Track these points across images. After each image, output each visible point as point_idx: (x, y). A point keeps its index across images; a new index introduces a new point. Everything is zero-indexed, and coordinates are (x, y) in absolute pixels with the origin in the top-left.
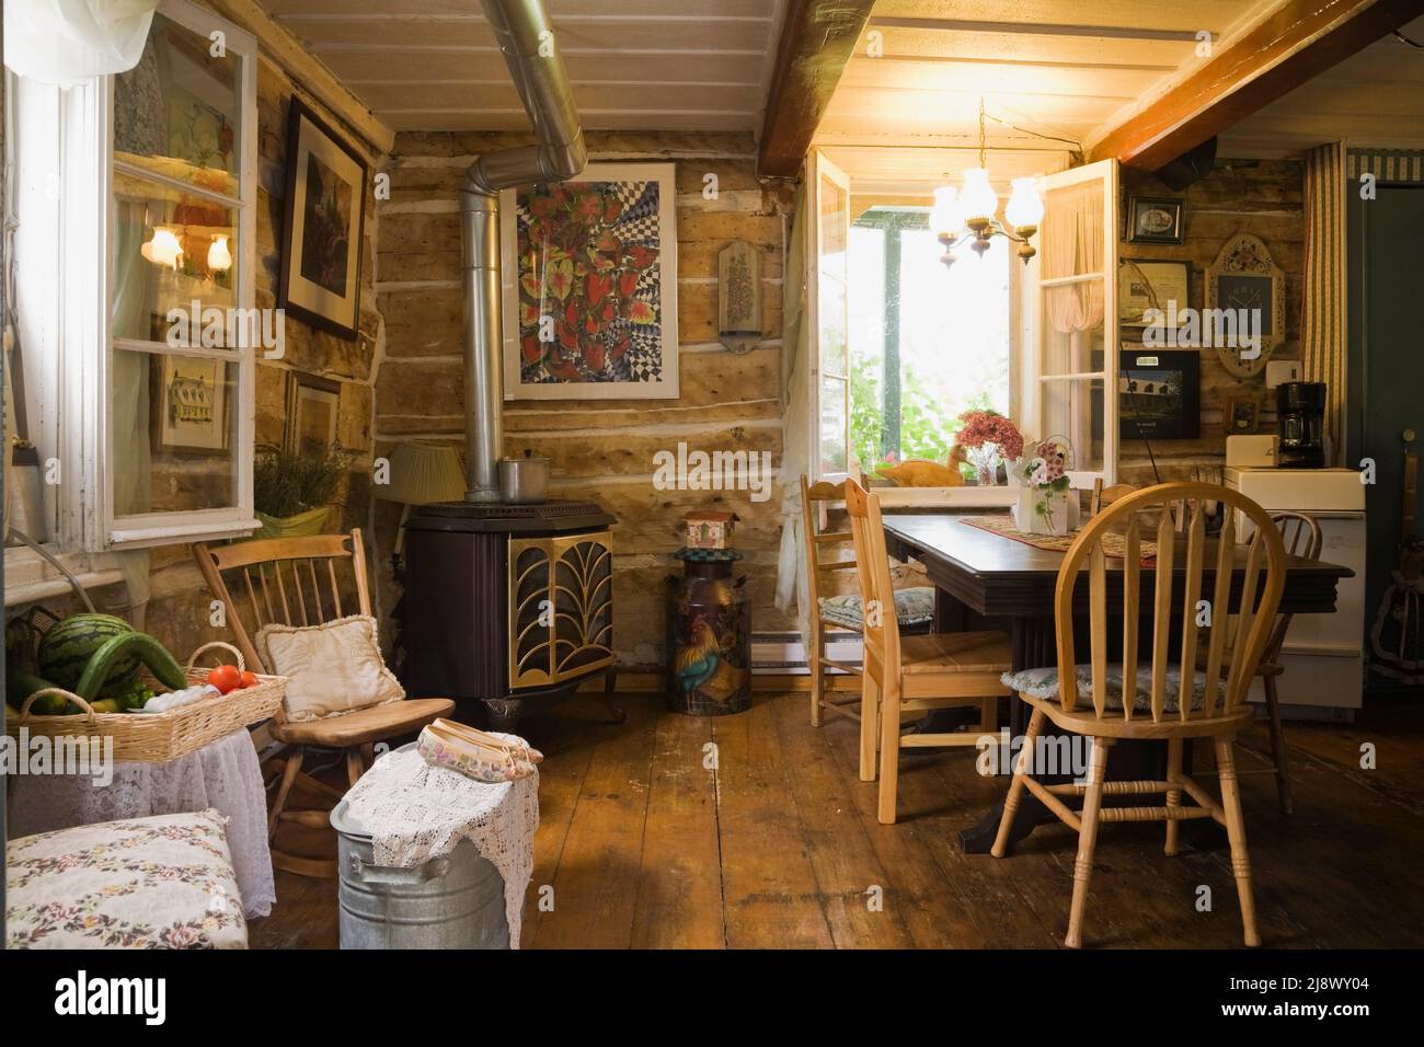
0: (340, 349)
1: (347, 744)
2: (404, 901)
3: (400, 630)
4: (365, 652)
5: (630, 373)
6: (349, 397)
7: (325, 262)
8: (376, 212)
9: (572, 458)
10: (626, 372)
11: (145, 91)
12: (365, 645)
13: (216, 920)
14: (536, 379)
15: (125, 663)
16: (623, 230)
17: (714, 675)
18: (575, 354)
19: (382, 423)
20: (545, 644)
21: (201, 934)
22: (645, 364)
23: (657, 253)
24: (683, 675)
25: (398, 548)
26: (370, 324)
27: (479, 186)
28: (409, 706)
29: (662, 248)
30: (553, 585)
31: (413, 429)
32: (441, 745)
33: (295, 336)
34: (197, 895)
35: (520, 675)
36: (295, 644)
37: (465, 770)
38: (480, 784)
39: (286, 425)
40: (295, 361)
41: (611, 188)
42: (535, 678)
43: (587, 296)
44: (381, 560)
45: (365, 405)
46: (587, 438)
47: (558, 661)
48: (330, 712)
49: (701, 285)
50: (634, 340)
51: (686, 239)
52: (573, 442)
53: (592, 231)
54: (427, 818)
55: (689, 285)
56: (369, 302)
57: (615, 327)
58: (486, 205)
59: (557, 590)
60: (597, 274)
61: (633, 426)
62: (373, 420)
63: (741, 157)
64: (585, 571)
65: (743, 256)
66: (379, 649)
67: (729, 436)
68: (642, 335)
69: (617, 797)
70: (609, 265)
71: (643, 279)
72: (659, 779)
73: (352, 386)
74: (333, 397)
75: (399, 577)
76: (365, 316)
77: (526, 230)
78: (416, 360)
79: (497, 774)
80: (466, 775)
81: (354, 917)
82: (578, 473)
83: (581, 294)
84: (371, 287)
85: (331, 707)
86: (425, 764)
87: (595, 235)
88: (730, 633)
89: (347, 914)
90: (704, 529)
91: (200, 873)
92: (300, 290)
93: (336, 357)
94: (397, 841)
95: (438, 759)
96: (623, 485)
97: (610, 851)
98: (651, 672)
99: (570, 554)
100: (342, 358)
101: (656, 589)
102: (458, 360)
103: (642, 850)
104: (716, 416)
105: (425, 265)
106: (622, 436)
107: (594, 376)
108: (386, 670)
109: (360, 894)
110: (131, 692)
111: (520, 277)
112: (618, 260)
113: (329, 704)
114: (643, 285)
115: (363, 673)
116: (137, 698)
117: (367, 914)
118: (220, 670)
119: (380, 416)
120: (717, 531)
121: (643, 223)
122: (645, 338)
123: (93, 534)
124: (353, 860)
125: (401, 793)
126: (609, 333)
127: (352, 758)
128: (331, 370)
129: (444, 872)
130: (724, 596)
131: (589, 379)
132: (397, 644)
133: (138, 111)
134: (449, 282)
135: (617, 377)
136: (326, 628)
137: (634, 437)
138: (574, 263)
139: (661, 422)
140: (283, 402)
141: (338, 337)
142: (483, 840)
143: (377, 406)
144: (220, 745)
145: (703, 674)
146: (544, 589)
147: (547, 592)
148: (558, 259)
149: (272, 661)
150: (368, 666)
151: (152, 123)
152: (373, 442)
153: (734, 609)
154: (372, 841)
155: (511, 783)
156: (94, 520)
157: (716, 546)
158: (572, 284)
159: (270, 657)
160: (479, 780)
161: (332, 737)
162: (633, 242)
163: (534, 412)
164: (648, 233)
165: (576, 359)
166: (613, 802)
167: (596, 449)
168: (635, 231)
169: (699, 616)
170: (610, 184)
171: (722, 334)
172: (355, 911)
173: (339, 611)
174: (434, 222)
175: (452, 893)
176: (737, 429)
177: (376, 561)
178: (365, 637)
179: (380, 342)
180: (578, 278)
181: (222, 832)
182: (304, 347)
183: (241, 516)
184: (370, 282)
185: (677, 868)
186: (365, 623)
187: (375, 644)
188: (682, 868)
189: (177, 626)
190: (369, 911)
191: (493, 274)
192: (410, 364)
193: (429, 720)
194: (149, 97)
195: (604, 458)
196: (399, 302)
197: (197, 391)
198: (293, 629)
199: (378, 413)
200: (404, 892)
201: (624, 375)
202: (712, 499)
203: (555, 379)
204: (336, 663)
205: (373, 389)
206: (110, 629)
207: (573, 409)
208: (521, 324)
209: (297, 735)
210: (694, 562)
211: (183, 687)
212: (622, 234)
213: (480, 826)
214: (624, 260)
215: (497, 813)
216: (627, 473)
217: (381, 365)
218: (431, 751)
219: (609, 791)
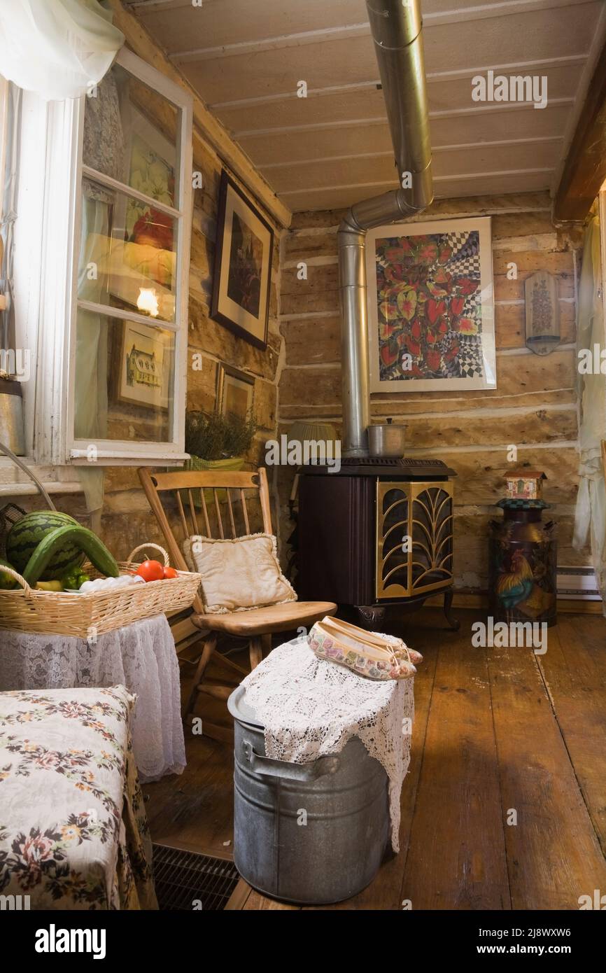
0: (254, 354)
1: (249, 634)
2: (292, 794)
3: (294, 553)
4: (266, 562)
5: (459, 371)
6: (260, 390)
7: (244, 290)
8: (279, 268)
9: (417, 434)
10: (456, 371)
11: (109, 120)
12: (267, 557)
13: (79, 830)
14: (391, 378)
15: (69, 551)
16: (453, 267)
17: (528, 597)
18: (419, 359)
19: (282, 410)
20: (404, 565)
21: (58, 848)
22: (470, 364)
23: (478, 282)
24: (503, 596)
25: (293, 497)
26: (275, 342)
27: (352, 227)
28: (299, 606)
29: (482, 279)
30: (410, 521)
31: (305, 415)
32: (329, 641)
33: (223, 338)
34: (69, 791)
35: (384, 589)
36: (214, 552)
37: (352, 666)
38: (367, 681)
39: (216, 401)
40: (222, 356)
41: (443, 238)
42: (396, 591)
43: (427, 317)
44: (281, 506)
45: (272, 398)
46: (427, 420)
47: (414, 578)
48: (239, 607)
49: (511, 306)
50: (462, 347)
51: (500, 272)
52: (418, 422)
53: (430, 270)
54: (318, 713)
55: (503, 306)
56: (275, 328)
57: (448, 338)
58: (356, 240)
59: (414, 523)
60: (435, 300)
61: (461, 410)
62: (277, 409)
63: (541, 209)
64: (434, 510)
65: (543, 282)
66: (277, 560)
67: (535, 417)
68: (468, 343)
69: (464, 691)
70: (442, 293)
71: (468, 302)
72: (496, 678)
73: (263, 383)
74: (249, 388)
75: (293, 517)
76: (272, 335)
77: (382, 272)
78: (306, 367)
79: (382, 672)
80: (353, 671)
81: (245, 801)
82: (421, 445)
83: (423, 315)
84: (276, 318)
85: (240, 604)
86: (315, 658)
87: (433, 271)
88: (542, 565)
89: (240, 797)
90: (520, 484)
91: (81, 762)
92: (227, 307)
93: (252, 359)
94: (288, 735)
95: (326, 654)
96: (455, 454)
97: (468, 742)
98: (475, 593)
99: (423, 496)
100: (256, 361)
101: (479, 532)
102: (339, 366)
103: (496, 743)
104: (524, 402)
105: (313, 301)
106: (453, 418)
107: (433, 375)
108: (283, 577)
109: (252, 781)
110: (70, 576)
111: (379, 305)
112: (450, 290)
113: (238, 601)
114: (468, 306)
115: (264, 578)
116: (74, 581)
117: (257, 802)
118: (147, 564)
119: (282, 406)
120: (530, 485)
121: (468, 261)
122: (471, 346)
123: (58, 450)
124: (246, 747)
125: (292, 684)
126: (443, 342)
127: (253, 647)
128: (249, 368)
129: (333, 769)
130: (536, 536)
131: (428, 376)
132: (291, 563)
133: (103, 133)
134: (330, 313)
135: (450, 375)
136: (237, 541)
137: (462, 419)
138: (418, 293)
139: (482, 407)
140: (214, 384)
141: (254, 346)
142: (372, 740)
143: (280, 399)
144: (138, 626)
145: (520, 595)
146: (404, 522)
147: (406, 524)
148: (405, 291)
149: (195, 564)
150: (269, 572)
151: (114, 144)
152: (277, 424)
153: (545, 546)
154: (264, 732)
155: (395, 681)
156: (59, 439)
157: (530, 497)
158: (416, 308)
159: (194, 560)
160: (365, 677)
161: (237, 627)
162: (460, 276)
163: (389, 402)
164: (471, 268)
165: (419, 362)
166: (462, 695)
167: (434, 427)
168: (462, 268)
169: (517, 551)
170: (443, 235)
171: (529, 340)
172: (247, 796)
173: (248, 530)
174: (319, 271)
175: (340, 791)
176: (541, 411)
177: (278, 507)
178: (268, 551)
179: (282, 355)
180: (420, 304)
181: (123, 710)
182: (229, 347)
183: (175, 450)
184: (276, 315)
185: (531, 765)
186: (268, 540)
187: (275, 557)
188: (537, 765)
189: (131, 535)
190: (259, 798)
191: (362, 290)
192: (302, 370)
193: (319, 617)
194: (111, 125)
195: (440, 434)
196: (295, 327)
197: (150, 363)
198: (212, 540)
199: (280, 404)
200: (293, 786)
201: (455, 373)
202: (522, 465)
203: (404, 377)
204: (244, 569)
205: (277, 388)
206: (59, 523)
207: (416, 399)
208: (379, 338)
209: (211, 623)
210: (514, 509)
211: (115, 576)
212: (452, 270)
213: (369, 725)
214: (454, 289)
215: (385, 712)
216: (457, 445)
217: (282, 371)
218: (321, 645)
219: (457, 686)
